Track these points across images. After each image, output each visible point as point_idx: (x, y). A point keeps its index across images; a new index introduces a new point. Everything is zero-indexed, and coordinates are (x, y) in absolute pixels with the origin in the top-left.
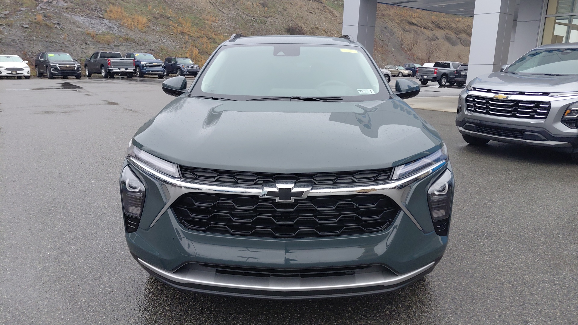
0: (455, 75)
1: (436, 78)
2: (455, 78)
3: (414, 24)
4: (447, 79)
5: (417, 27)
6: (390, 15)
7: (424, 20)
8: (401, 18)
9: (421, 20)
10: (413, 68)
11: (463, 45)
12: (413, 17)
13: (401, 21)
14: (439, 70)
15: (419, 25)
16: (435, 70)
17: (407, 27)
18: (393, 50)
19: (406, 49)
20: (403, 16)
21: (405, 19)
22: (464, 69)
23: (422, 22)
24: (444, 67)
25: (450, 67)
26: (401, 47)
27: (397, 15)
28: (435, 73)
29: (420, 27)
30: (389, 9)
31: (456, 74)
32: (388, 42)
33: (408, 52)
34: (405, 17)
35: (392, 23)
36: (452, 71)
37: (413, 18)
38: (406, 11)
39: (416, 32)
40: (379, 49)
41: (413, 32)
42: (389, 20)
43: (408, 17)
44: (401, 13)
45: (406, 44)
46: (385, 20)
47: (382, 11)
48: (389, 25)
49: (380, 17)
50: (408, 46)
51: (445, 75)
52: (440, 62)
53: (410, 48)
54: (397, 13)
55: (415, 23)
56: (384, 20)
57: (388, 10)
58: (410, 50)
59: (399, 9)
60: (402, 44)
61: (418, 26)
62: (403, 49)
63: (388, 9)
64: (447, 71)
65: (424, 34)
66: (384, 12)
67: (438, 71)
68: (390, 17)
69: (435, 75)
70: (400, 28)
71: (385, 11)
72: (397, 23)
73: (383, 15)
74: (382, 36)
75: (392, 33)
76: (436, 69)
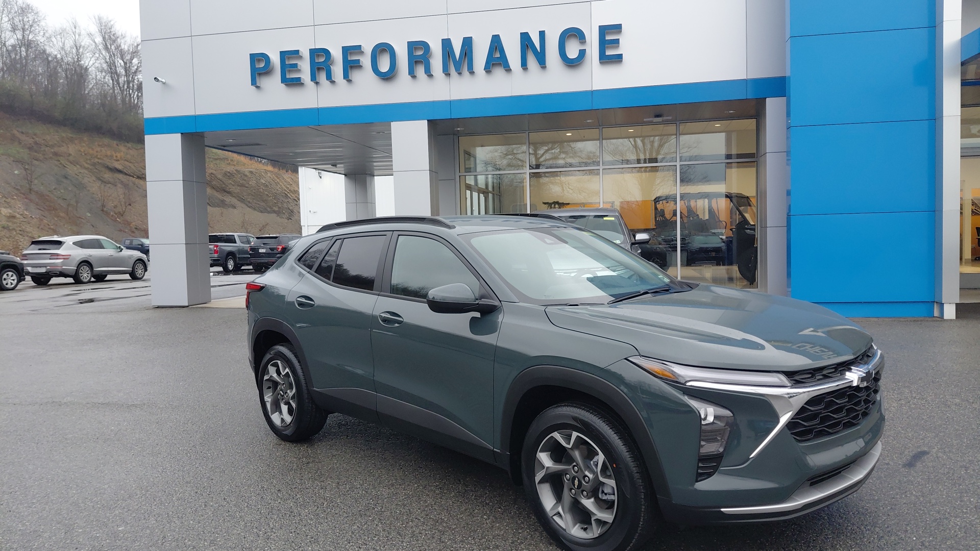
0: (250, 254)
1: (218, 260)
2: (250, 258)
3: (120, 171)
4: (235, 260)
5: (125, 177)
6: (70, 155)
7: (136, 164)
8: (92, 161)
9: (130, 165)
10: (140, 246)
11: (210, 206)
12: (115, 158)
13: (94, 164)
14: (222, 247)
15: (127, 172)
16: (214, 247)
17: (108, 176)
18: (89, 215)
19: (112, 213)
20: (96, 157)
21: (100, 161)
22: (264, 244)
23: (133, 167)
24: (225, 243)
25: (235, 242)
26: (103, 210)
27: (83, 154)
28: (216, 252)
29: (131, 176)
30: (66, 143)
31: (251, 252)
32: (77, 202)
33: (118, 219)
34: (98, 159)
35: (75, 168)
36: (241, 248)
37: (115, 160)
38: (99, 149)
39: (126, 186)
40: (62, 214)
41: (119, 185)
42: (69, 164)
43: (104, 159)
44: (91, 152)
45: (110, 205)
46: (61, 164)
47: (52, 146)
48: (70, 172)
49: (51, 158)
50: (114, 208)
51: (231, 254)
52: (217, 234)
53: (120, 212)
54: (82, 151)
55: (120, 168)
56: (59, 162)
57: (63, 146)
58: (121, 214)
59: (84, 145)
60: (103, 206)
61: (126, 174)
62: (107, 214)
63: (64, 144)
64: (231, 248)
65: (139, 188)
66: (56, 149)
67: (220, 248)
68: (71, 158)
69: (216, 255)
70: (94, 178)
71: (59, 146)
72: (86, 169)
73: (56, 154)
74: (62, 191)
75: (80, 186)
76: (217, 246)
